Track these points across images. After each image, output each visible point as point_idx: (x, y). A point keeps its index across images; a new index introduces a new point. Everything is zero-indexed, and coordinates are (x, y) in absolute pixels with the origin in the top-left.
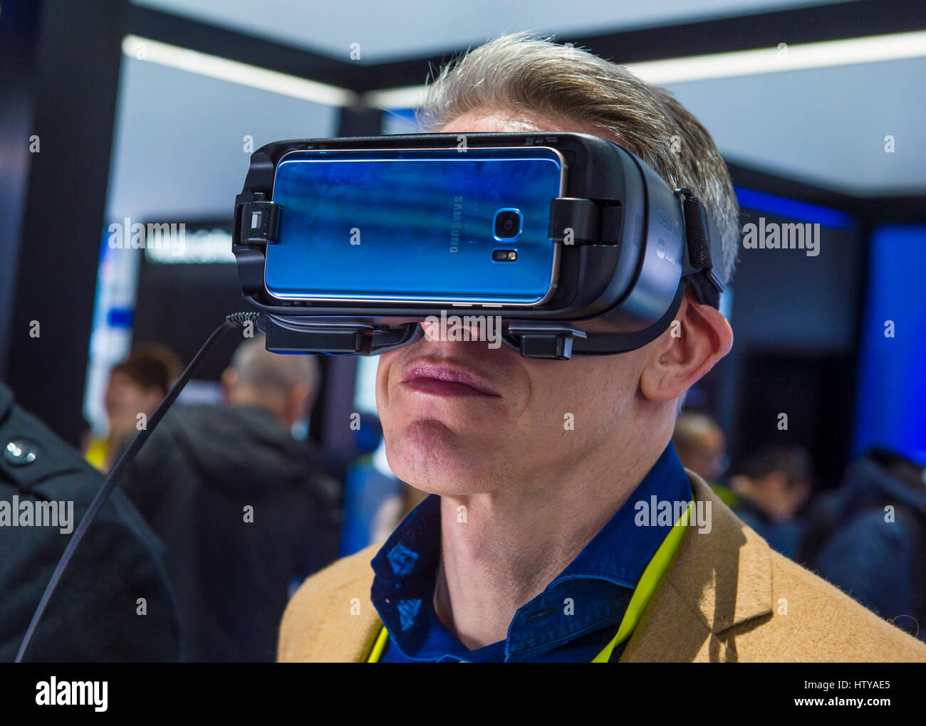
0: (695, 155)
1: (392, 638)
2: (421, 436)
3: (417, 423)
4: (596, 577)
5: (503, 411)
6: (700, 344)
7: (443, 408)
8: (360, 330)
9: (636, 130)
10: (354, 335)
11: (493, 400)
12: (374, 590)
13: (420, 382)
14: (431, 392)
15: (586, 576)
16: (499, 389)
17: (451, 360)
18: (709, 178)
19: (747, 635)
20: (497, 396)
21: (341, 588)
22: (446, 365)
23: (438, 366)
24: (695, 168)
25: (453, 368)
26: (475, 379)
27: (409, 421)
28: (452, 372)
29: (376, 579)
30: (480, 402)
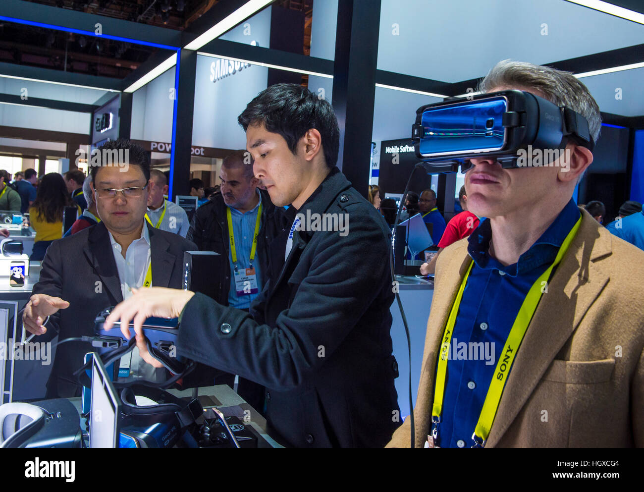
0: (576, 94)
1: (476, 263)
2: (474, 198)
3: (473, 194)
4: (547, 243)
5: (500, 188)
6: (581, 161)
7: (482, 188)
8: (453, 164)
9: (547, 88)
10: (452, 166)
11: (497, 185)
12: (468, 248)
13: (474, 180)
14: (477, 183)
15: (544, 243)
16: (499, 181)
17: (483, 172)
18: (581, 101)
19: (602, 261)
20: (498, 183)
21: (457, 249)
22: (481, 174)
23: (478, 175)
24: (575, 99)
25: (483, 174)
26: (491, 178)
27: (471, 193)
28: (483, 176)
29: (469, 245)
30: (492, 185)
